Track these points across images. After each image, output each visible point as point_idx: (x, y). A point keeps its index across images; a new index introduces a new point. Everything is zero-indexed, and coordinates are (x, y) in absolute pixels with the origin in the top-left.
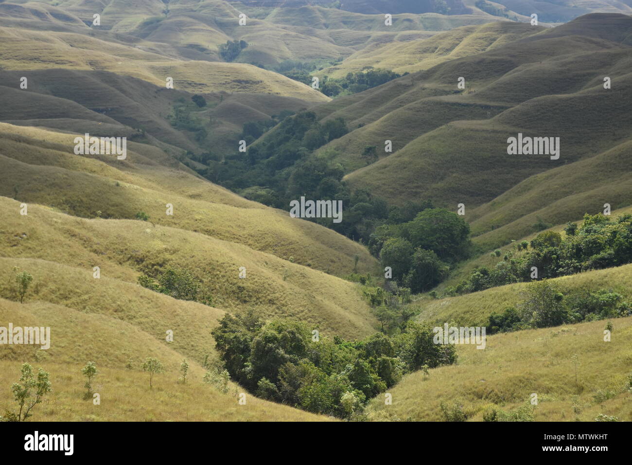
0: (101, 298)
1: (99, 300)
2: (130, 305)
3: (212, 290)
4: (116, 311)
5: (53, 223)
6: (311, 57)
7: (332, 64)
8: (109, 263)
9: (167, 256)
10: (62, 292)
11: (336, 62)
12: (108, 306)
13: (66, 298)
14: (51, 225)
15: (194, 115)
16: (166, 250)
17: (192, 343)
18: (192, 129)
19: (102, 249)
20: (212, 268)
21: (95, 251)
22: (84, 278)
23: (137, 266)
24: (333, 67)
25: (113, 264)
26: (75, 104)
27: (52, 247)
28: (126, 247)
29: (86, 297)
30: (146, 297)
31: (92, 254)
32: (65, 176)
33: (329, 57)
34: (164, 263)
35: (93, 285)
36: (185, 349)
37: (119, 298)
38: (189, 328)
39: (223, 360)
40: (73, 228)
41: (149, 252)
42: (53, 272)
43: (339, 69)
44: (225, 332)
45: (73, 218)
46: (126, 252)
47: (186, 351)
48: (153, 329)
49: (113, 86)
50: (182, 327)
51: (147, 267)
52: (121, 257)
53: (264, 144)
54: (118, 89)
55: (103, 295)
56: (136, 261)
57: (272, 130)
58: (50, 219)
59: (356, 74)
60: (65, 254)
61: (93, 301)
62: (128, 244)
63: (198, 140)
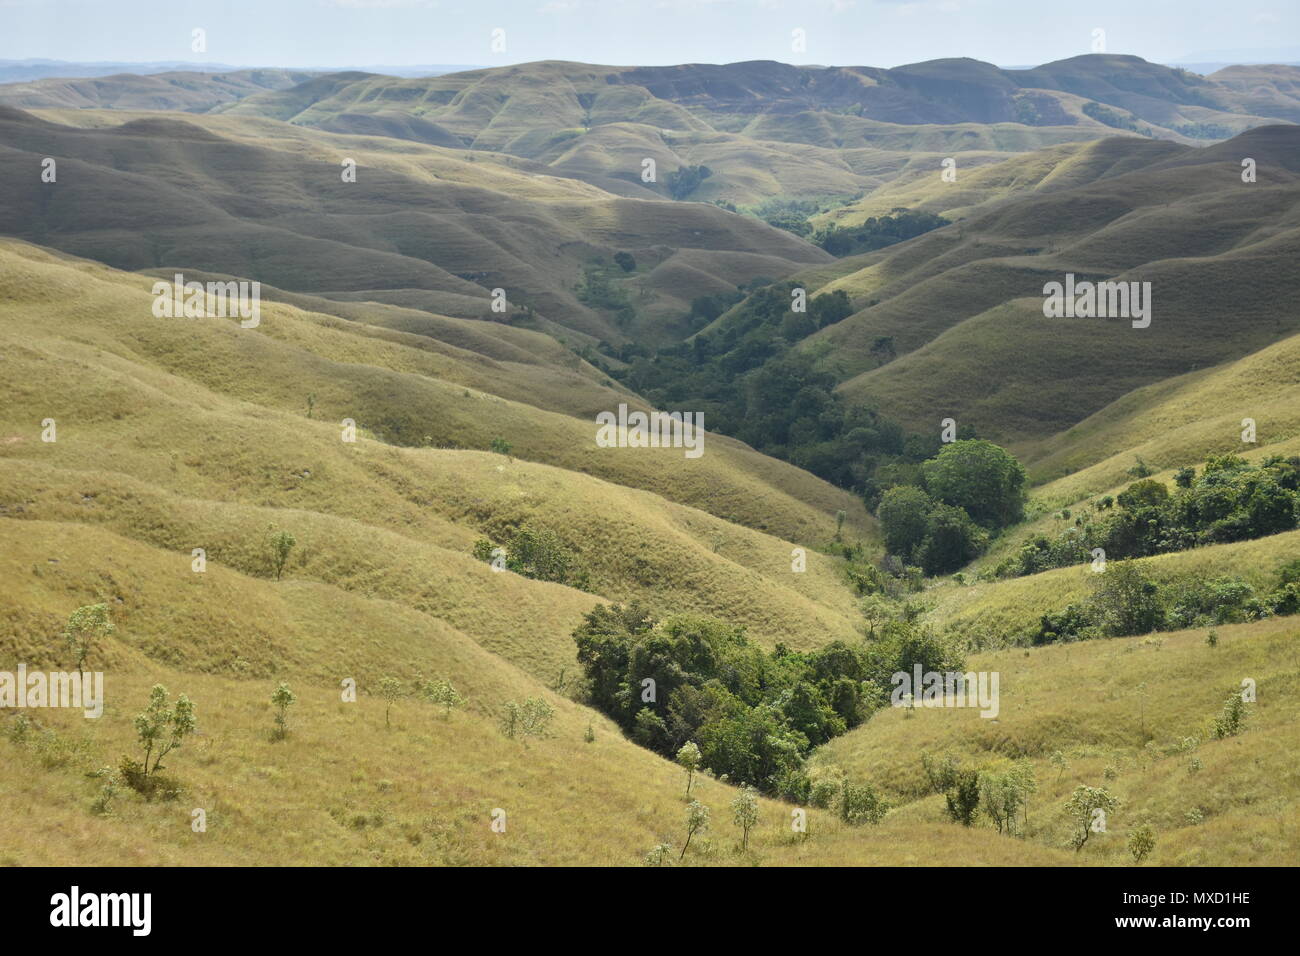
0: (404, 574)
1: (400, 577)
2: (449, 587)
3: (596, 564)
4: (425, 596)
5: (353, 454)
6: (812, 192)
7: (844, 203)
8: (435, 518)
9: (527, 509)
10: (342, 564)
11: (850, 200)
12: (414, 588)
13: (348, 573)
14: (350, 457)
15: (615, 284)
16: (525, 500)
17: (545, 649)
18: (612, 306)
19: (426, 496)
20: (598, 530)
21: (415, 500)
22: (380, 542)
23: (479, 525)
24: (845, 208)
25: (442, 520)
26: (432, 266)
27: (347, 491)
28: (464, 494)
29: (379, 572)
30: (476, 574)
31: (410, 503)
32: (387, 381)
33: (841, 192)
34: (521, 520)
35: (392, 553)
36: (533, 658)
37: (432, 575)
38: (542, 624)
39: (589, 677)
40: (383, 463)
41: (498, 502)
42: (331, 532)
43: (853, 211)
44: (592, 633)
45: (384, 446)
46: (463, 501)
47: (533, 661)
48: (483, 625)
49: (492, 239)
50: (530, 623)
51: (495, 525)
52: (456, 508)
53: (720, 332)
54: (498, 243)
55: (406, 569)
56: (479, 516)
57: (736, 307)
58: (349, 448)
59: (880, 219)
60: (366, 504)
61: (390, 580)
62: (467, 490)
63: (620, 323)
